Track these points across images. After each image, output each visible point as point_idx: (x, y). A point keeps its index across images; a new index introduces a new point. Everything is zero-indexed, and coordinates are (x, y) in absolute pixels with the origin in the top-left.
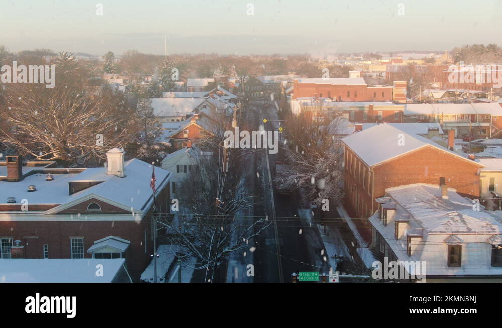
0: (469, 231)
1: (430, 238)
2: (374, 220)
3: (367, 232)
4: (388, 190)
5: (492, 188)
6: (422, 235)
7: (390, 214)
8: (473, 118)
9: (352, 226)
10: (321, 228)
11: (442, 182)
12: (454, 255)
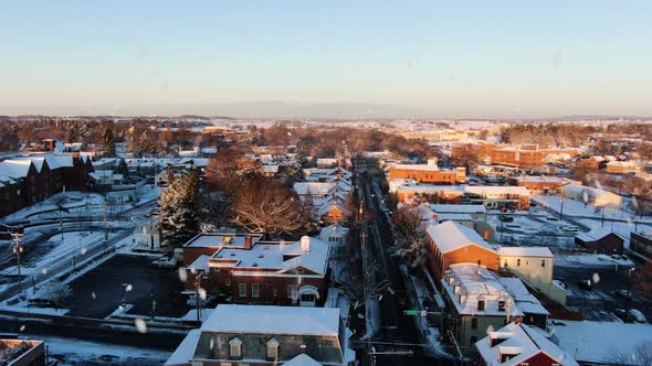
0: (489, 294)
1: (471, 297)
2: (443, 281)
3: (439, 286)
4: (451, 266)
5: (506, 265)
6: (467, 294)
7: (452, 280)
8: (508, 196)
9: (431, 281)
10: (413, 278)
11: (479, 262)
12: (481, 305)
